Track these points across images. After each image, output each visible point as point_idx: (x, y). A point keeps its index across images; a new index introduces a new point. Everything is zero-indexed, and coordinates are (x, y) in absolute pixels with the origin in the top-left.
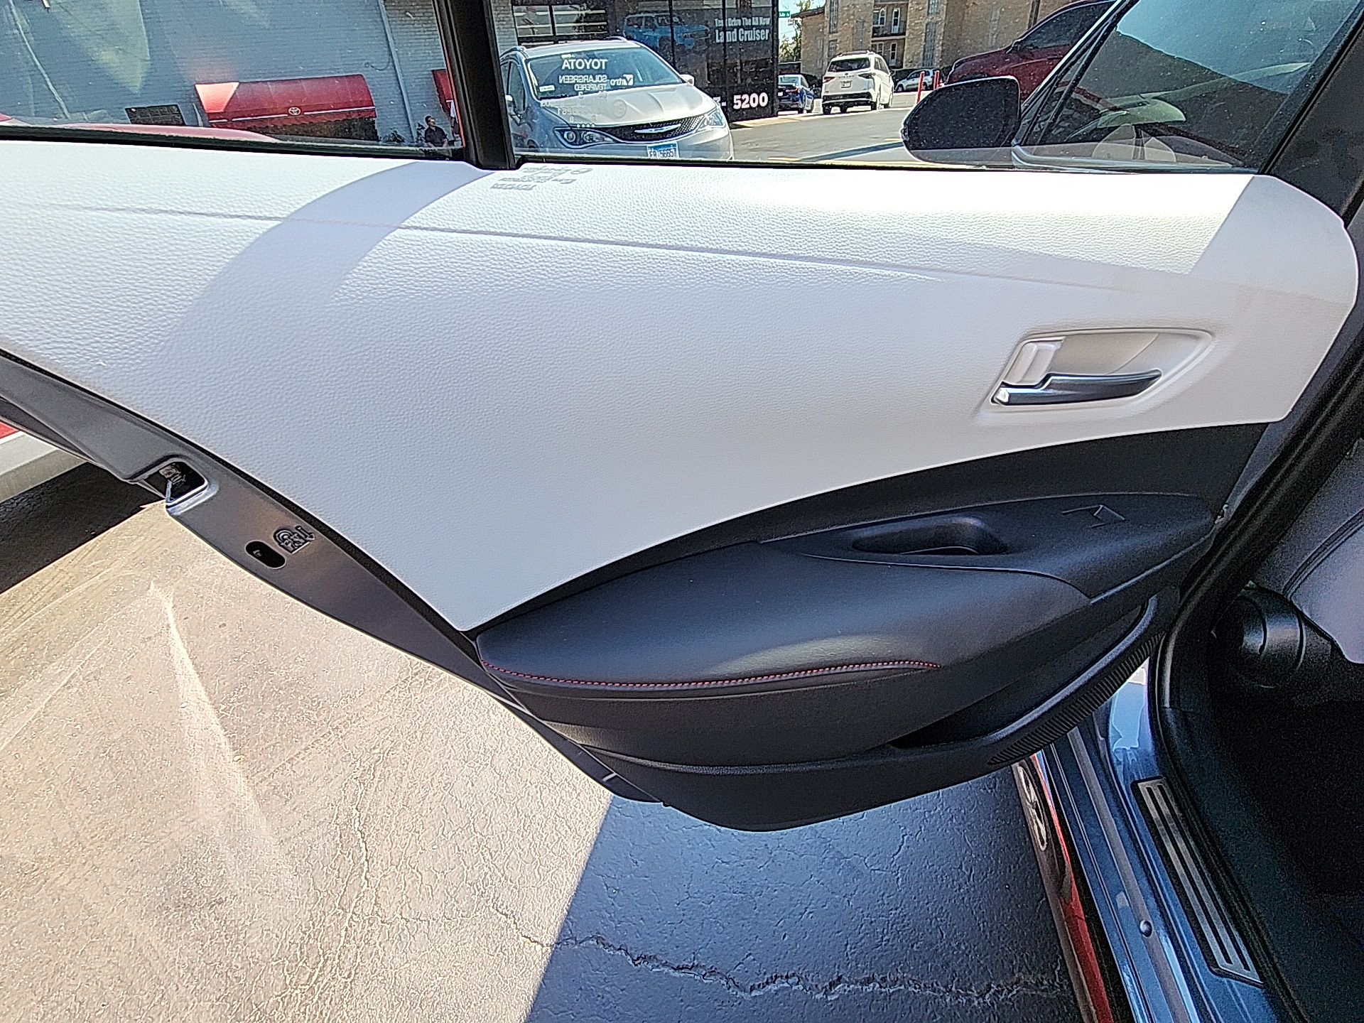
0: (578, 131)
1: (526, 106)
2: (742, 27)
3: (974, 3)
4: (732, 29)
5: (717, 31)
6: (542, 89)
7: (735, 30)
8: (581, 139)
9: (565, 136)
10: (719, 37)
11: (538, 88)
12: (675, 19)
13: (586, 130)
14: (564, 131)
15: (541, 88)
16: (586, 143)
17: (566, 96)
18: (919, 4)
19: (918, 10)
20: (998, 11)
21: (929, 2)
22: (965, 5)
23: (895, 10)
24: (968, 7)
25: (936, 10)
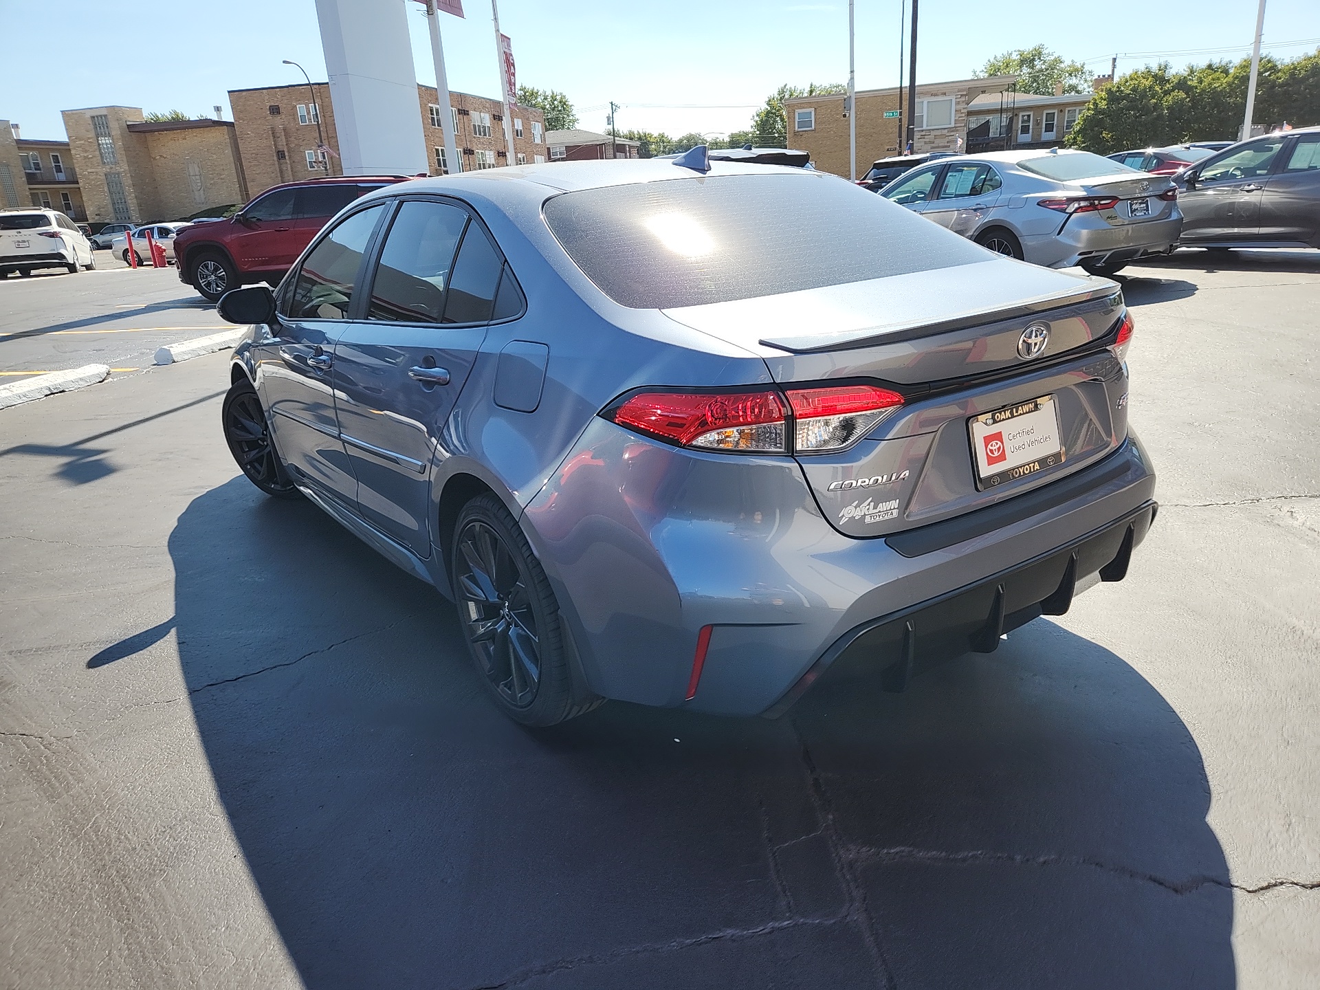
3: (161, 156)
18: (86, 151)
19: (86, 158)
20: (196, 166)
21: (100, 150)
22: (150, 156)
23: (51, 154)
24: (154, 159)
25: (112, 159)
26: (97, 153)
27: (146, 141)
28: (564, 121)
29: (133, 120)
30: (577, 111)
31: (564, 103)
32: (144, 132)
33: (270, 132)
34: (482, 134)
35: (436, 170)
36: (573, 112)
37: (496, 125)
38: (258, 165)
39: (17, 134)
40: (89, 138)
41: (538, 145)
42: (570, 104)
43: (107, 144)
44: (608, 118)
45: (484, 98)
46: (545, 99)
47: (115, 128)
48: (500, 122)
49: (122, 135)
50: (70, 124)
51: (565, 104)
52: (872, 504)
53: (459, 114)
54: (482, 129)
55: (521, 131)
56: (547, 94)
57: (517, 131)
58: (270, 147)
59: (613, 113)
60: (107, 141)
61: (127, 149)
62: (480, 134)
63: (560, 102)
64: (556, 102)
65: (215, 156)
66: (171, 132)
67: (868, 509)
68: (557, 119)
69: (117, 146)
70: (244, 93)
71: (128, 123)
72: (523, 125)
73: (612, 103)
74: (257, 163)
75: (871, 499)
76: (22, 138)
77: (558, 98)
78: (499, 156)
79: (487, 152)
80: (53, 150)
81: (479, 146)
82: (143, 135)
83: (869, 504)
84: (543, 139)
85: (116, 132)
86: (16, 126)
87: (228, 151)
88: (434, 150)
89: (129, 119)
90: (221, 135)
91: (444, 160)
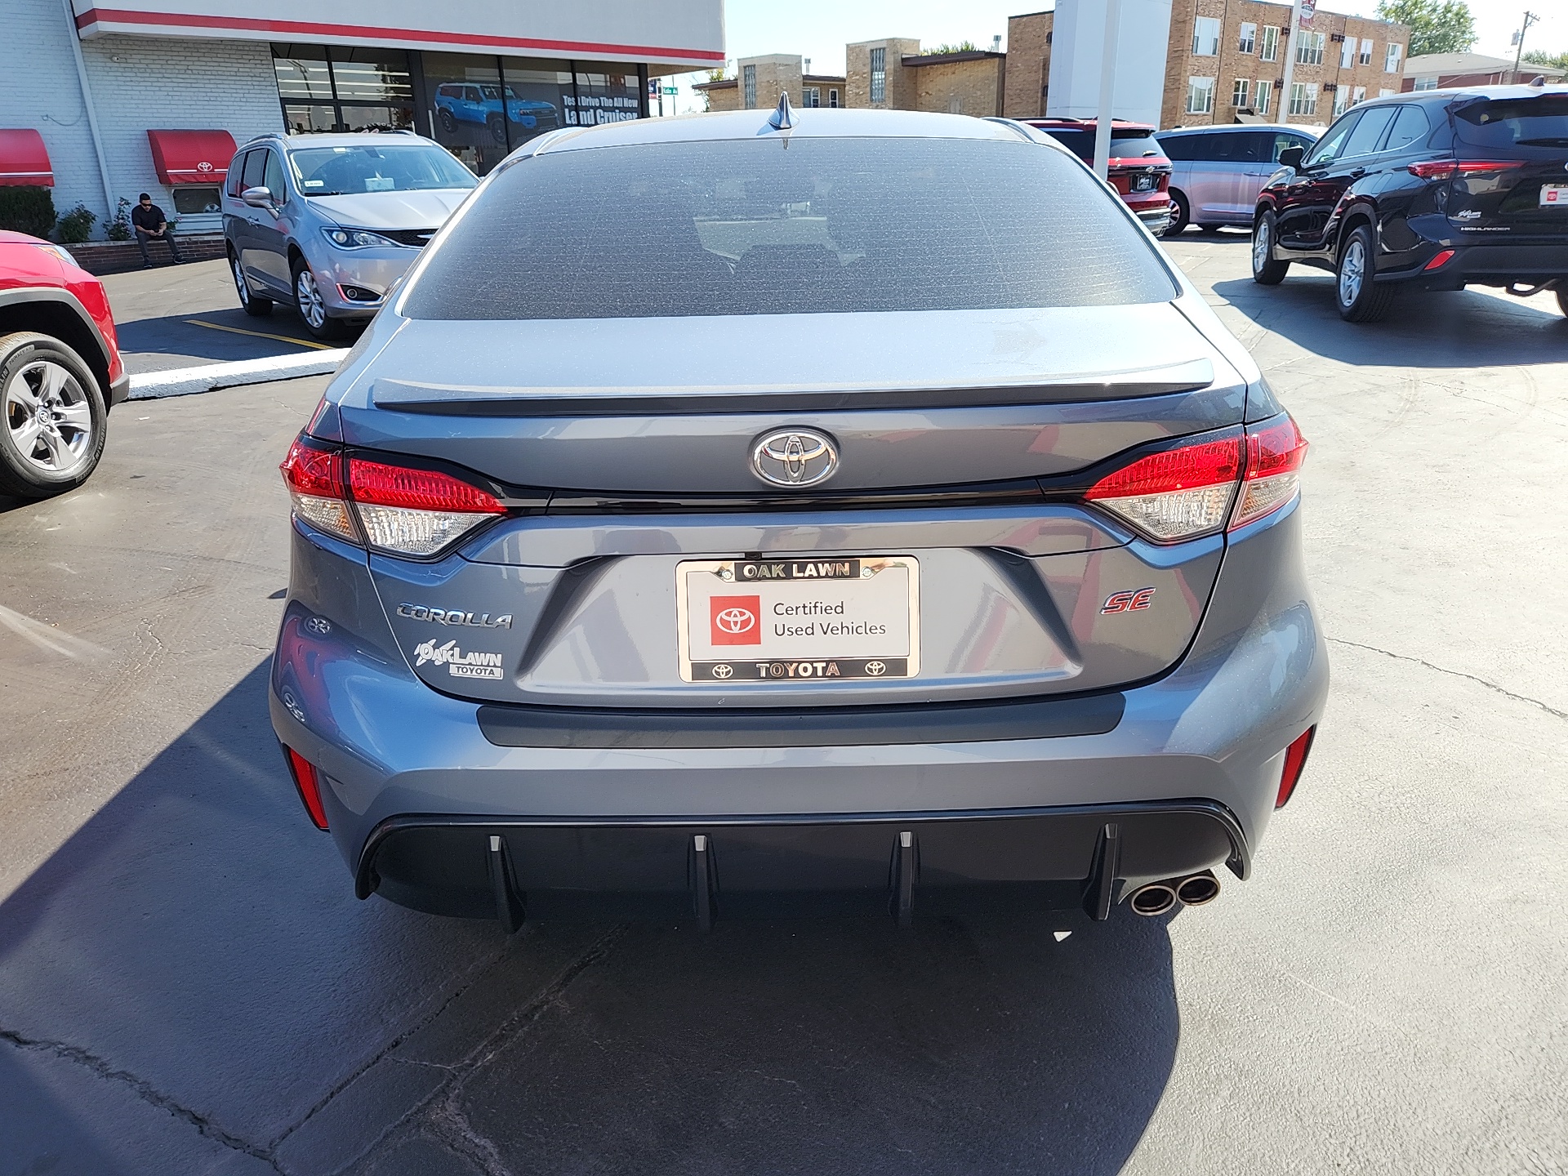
0: (349, 232)
1: (288, 200)
2: (600, 107)
3: (927, 93)
4: (587, 109)
5: (567, 110)
6: (308, 184)
7: (592, 111)
8: (353, 240)
9: (334, 236)
10: (570, 117)
11: (302, 182)
12: (509, 92)
13: (360, 230)
14: (332, 231)
15: (306, 183)
16: (359, 245)
17: (337, 194)
18: (858, 88)
19: (857, 94)
20: (958, 104)
21: (871, 85)
22: (917, 94)
23: (831, 90)
24: (921, 96)
25: (880, 96)
26: (868, 89)
27: (916, 76)
28: (1455, 41)
29: (909, 53)
30: (1477, 28)
31: (1460, 16)
32: (916, 66)
33: (1042, 64)
34: (1309, 60)
35: (1229, 109)
36: (1473, 29)
37: (1332, 49)
38: (1020, 103)
39: (808, 70)
40: (864, 73)
41: (1390, 74)
42: (1471, 16)
43: (879, 79)
44: (1515, 36)
45: (1324, 12)
46: (1434, 10)
47: (890, 62)
48: (1339, 45)
49: (895, 71)
50: (851, 58)
51: (1462, 17)
52: (457, 650)
53: (1282, 34)
54: (1310, 54)
55: (1368, 56)
56: (1438, 4)
57: (1362, 56)
58: (1038, 81)
59: (1525, 27)
60: (880, 77)
61: (896, 85)
62: (1305, 61)
63: (1457, 14)
64: (1449, 15)
65: (979, 93)
66: (942, 66)
67: (452, 655)
68: (1445, 37)
69: (887, 81)
70: (1025, 19)
71: (904, 56)
72: (1374, 48)
73: (1527, 13)
74: (1018, 100)
75: (454, 642)
76: (810, 74)
77: (1455, 9)
78: (1325, 90)
79: (1309, 86)
80: (833, 86)
81: (1300, 76)
82: (915, 69)
83: (452, 649)
84: (1400, 66)
85: (889, 67)
86: (808, 61)
87: (994, 87)
88: (1233, 83)
89: (905, 52)
90: (990, 69)
91: (1244, 96)
